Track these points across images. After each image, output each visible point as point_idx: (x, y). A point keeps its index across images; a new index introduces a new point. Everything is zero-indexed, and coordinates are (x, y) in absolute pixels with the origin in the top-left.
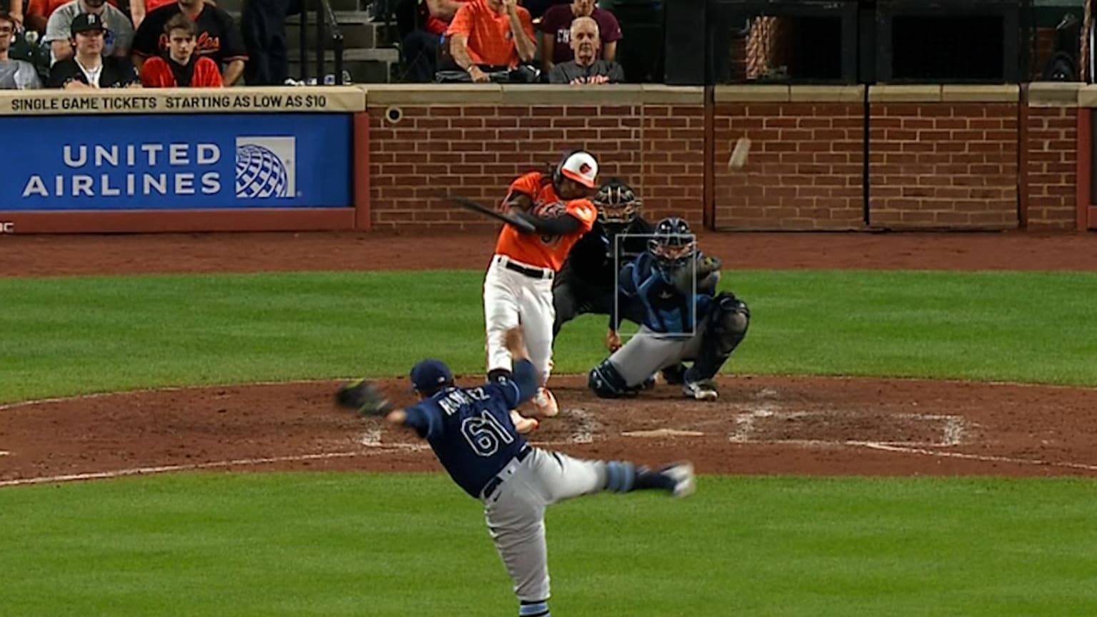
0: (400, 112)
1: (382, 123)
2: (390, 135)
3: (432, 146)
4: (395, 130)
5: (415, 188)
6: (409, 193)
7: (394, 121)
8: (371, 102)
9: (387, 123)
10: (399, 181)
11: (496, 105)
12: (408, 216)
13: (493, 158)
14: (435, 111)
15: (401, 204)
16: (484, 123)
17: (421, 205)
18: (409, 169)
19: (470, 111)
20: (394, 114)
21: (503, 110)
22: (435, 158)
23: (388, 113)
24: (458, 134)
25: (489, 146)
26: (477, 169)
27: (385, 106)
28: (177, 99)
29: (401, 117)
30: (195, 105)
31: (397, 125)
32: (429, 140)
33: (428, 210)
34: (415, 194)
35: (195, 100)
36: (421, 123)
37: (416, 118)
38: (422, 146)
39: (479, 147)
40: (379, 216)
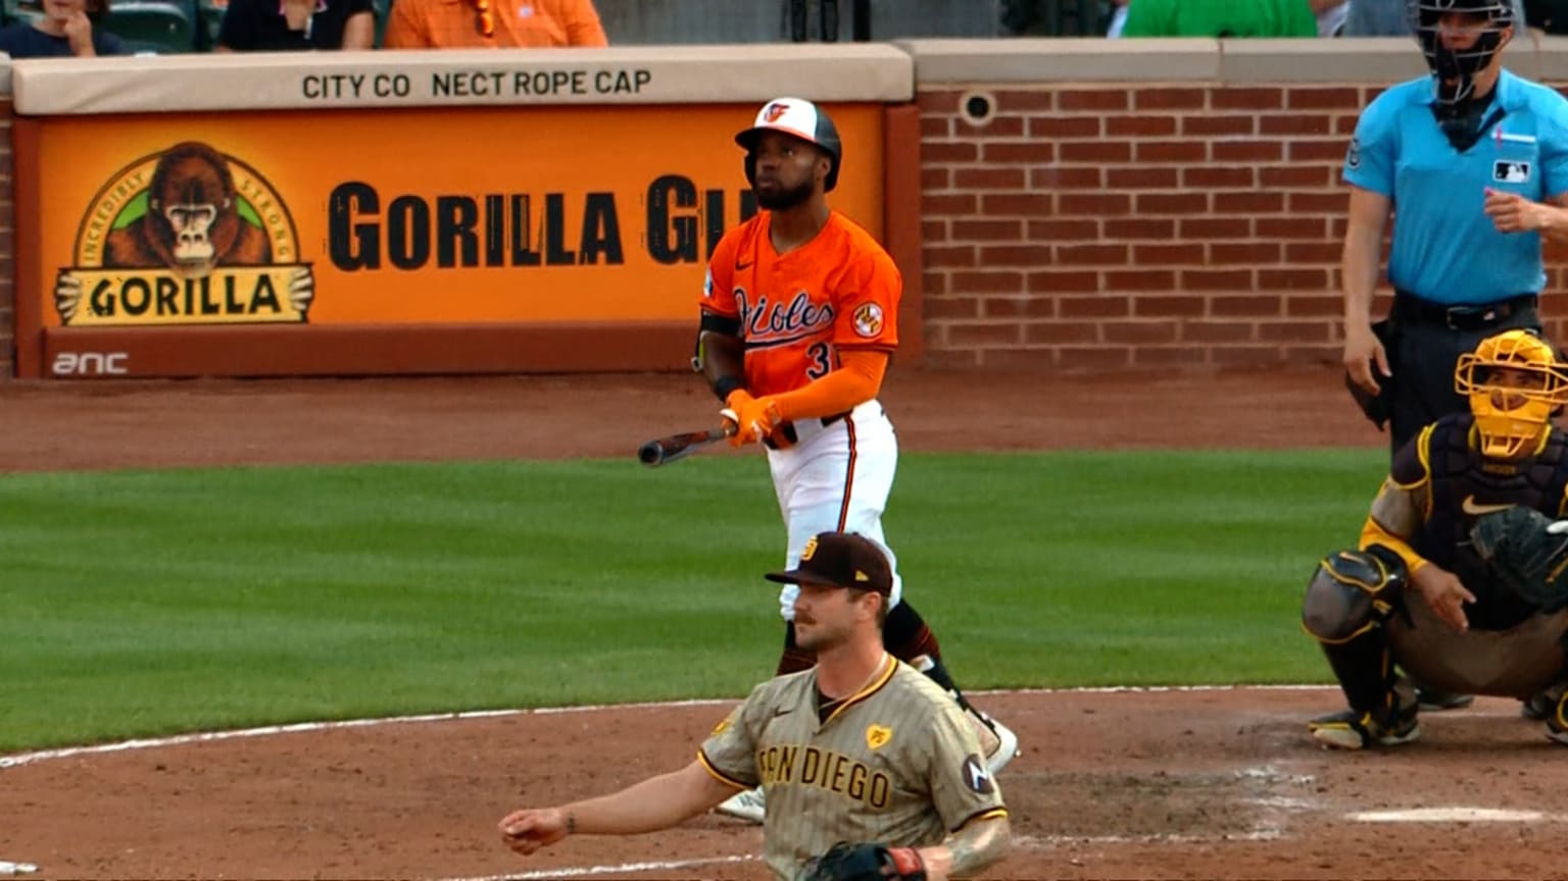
0: (992, 101)
1: (952, 127)
2: (967, 153)
3: (1066, 178)
4: (980, 142)
5: (1024, 271)
6: (1013, 283)
7: (976, 122)
8: (925, 82)
9: (963, 129)
10: (991, 256)
11: (1206, 85)
12: (1009, 333)
13: (1199, 202)
14: (1070, 99)
15: (995, 308)
16: (1179, 125)
17: (1038, 308)
18: (1012, 230)
19: (1147, 98)
20: (978, 107)
21: (1223, 97)
22: (1069, 204)
23: (964, 102)
24: (1121, 152)
25: (1193, 177)
26: (1165, 229)
27: (957, 88)
28: (498, 76)
29: (993, 113)
30: (522, 89)
31: (987, 131)
32: (1056, 164)
33: (1056, 319)
34: (1025, 283)
35: (522, 79)
36: (1039, 127)
37: (1026, 115)
38: (1039, 179)
39: (1168, 179)
40: (945, 335)
